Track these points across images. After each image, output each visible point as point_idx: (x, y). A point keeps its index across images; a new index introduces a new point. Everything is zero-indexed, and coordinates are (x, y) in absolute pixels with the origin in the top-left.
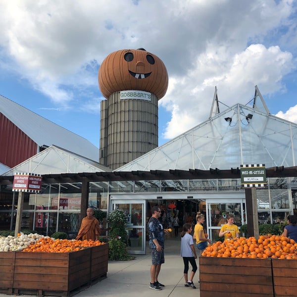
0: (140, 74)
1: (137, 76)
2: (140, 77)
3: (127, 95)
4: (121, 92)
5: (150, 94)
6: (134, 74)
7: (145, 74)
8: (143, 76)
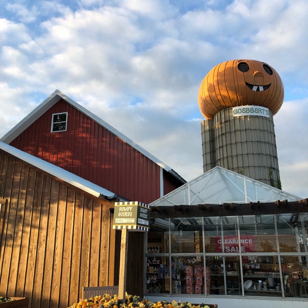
0: (258, 86)
1: (255, 89)
2: (258, 89)
3: (243, 111)
4: (234, 109)
5: (267, 109)
6: (251, 86)
7: (264, 86)
8: (261, 89)
